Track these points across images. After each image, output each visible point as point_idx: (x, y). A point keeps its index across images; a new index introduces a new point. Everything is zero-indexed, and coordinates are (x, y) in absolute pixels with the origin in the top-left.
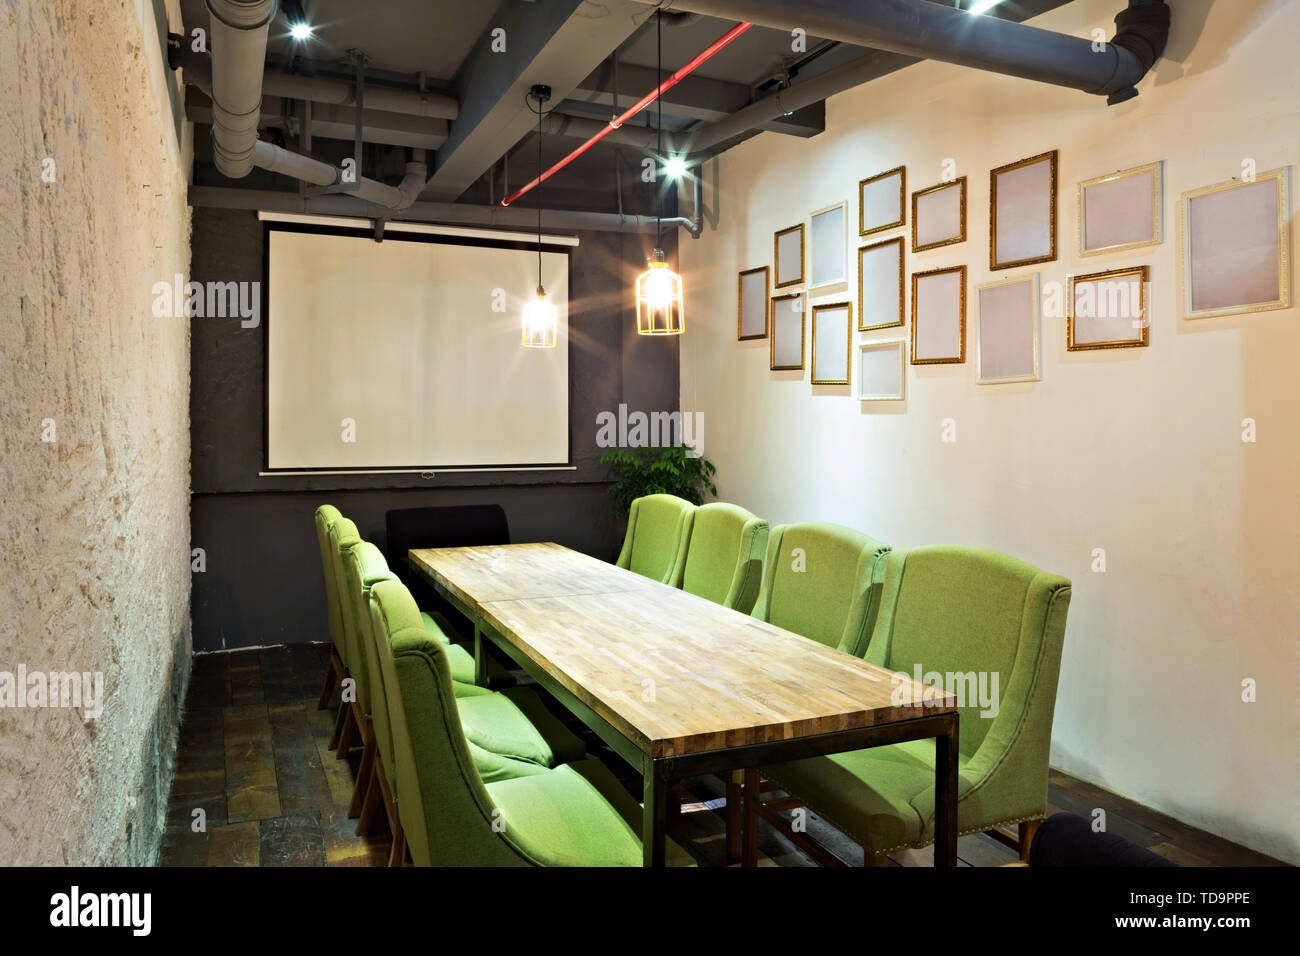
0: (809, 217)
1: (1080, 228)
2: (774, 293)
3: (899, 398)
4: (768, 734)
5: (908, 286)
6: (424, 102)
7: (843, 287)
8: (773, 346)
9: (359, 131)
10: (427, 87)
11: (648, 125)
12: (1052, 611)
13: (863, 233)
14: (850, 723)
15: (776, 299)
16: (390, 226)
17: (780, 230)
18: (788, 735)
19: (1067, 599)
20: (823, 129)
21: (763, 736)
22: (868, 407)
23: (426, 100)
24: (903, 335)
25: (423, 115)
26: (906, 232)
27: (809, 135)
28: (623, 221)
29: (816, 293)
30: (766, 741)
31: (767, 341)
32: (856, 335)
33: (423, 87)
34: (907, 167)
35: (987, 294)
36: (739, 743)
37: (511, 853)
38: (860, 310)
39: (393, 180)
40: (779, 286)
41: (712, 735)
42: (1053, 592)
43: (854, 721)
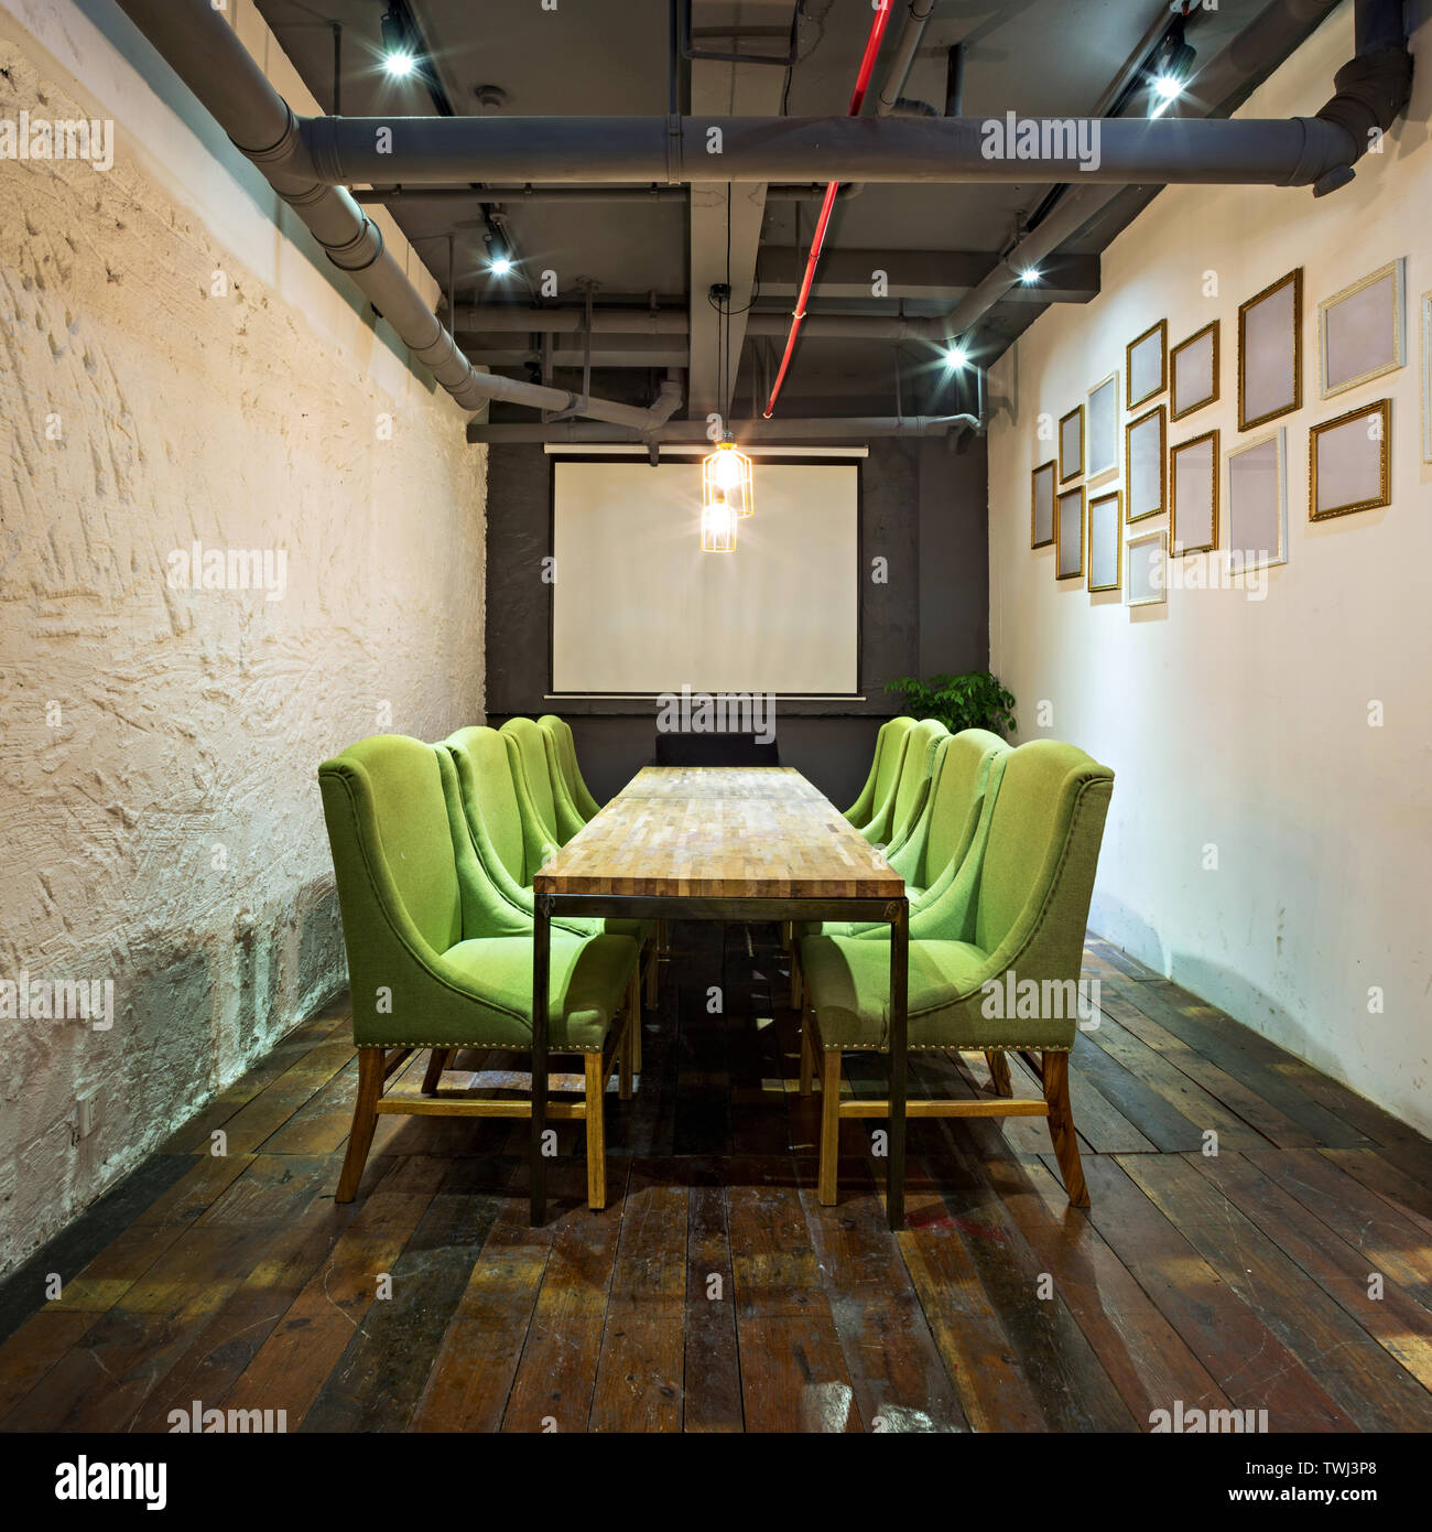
0: (1087, 396)
1: (1321, 364)
2: (1061, 489)
3: (1159, 600)
4: (659, 889)
5: (1168, 460)
6: (653, 319)
7: (1113, 475)
8: (1058, 551)
9: (587, 355)
10: (657, 304)
11: (901, 314)
12: (1080, 805)
13: (1130, 408)
14: (759, 891)
15: (1063, 496)
16: (664, 450)
17: (1065, 414)
18: (684, 892)
19: (1108, 793)
20: (1099, 290)
21: (654, 889)
22: (1138, 613)
23: (655, 317)
24: (1161, 524)
25: (654, 332)
26: (1164, 399)
27: (1086, 300)
28: (900, 425)
29: (1095, 483)
30: (658, 894)
31: (1054, 546)
32: (1126, 529)
33: (653, 305)
34: (1169, 320)
35: (1238, 461)
36: (627, 893)
37: (414, 963)
38: (1129, 498)
39: (645, 402)
40: (1064, 481)
41: (597, 880)
42: (1083, 783)
43: (765, 889)
